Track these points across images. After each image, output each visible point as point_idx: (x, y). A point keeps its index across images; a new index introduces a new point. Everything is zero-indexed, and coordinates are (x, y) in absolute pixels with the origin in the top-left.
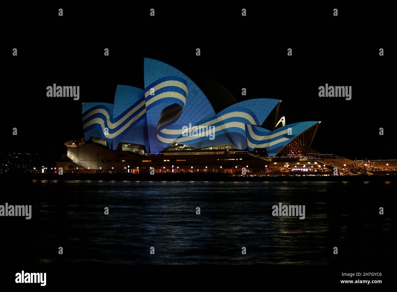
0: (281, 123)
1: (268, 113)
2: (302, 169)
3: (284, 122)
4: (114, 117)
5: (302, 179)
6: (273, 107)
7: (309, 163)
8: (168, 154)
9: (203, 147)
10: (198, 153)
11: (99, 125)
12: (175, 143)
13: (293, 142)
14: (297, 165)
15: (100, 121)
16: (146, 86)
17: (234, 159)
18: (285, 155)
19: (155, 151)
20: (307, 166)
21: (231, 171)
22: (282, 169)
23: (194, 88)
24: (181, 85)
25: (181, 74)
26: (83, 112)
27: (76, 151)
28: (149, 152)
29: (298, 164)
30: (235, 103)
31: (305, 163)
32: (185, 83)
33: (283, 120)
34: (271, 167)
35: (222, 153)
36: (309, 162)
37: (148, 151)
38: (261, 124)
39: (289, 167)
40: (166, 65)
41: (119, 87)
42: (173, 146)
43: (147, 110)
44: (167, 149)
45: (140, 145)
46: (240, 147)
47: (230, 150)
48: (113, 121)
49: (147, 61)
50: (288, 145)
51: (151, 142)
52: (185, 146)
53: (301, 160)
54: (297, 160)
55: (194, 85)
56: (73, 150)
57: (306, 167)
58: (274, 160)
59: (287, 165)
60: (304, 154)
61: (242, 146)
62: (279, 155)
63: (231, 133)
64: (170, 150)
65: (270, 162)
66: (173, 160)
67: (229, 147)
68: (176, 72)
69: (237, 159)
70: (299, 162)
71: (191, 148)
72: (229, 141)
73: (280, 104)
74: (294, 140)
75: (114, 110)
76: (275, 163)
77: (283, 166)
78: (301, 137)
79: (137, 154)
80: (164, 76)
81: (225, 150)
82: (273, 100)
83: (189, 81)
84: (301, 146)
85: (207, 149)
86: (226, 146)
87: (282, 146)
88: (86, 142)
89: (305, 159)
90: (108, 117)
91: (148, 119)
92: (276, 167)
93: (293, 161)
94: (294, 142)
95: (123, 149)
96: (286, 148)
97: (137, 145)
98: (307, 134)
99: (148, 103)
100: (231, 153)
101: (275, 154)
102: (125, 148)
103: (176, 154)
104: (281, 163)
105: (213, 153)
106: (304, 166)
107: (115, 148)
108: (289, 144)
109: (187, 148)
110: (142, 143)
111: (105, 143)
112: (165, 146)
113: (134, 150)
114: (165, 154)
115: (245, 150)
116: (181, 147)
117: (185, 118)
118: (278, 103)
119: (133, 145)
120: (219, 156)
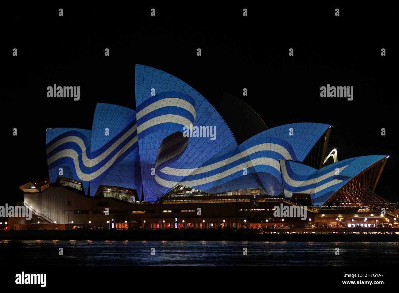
0: (332, 157)
1: (313, 144)
2: (362, 225)
3: (335, 156)
4: (92, 150)
5: (362, 238)
6: (321, 135)
7: (372, 215)
8: (169, 202)
9: (219, 192)
10: (212, 201)
11: (70, 160)
12: (179, 187)
13: (348, 185)
14: (355, 219)
15: (72, 154)
16: (137, 105)
17: (264, 210)
18: (338, 204)
19: (150, 197)
20: (370, 220)
21: (260, 225)
22: (333, 224)
23: (207, 108)
24: (186, 105)
25: (188, 89)
26: (47, 142)
27: (37, 198)
28: (143, 199)
29: (356, 216)
30: (266, 129)
31: (367, 215)
32: (193, 102)
33: (334, 154)
34: (316, 221)
35: (247, 200)
36: (372, 213)
37: (140, 197)
38: (302, 160)
39: (343, 221)
40: (167, 75)
41: (99, 105)
42: (177, 190)
43: (139, 138)
44: (168, 194)
45: (129, 190)
46: (272, 192)
47: (258, 197)
48: (91, 155)
49: (139, 69)
50: (341, 189)
51: (145, 184)
52: (193, 190)
53: (360, 211)
54: (355, 211)
55: (206, 104)
56: (32, 196)
57: (368, 222)
58: (321, 211)
59: (340, 218)
60: (365, 203)
61: (275, 190)
62: (329, 203)
63: (259, 172)
64: (172, 196)
65: (317, 213)
66: (177, 210)
67: (257, 191)
68: (180, 85)
69: (268, 210)
70: (357, 213)
71: (203, 193)
72: (256, 184)
73: (329, 131)
74: (351, 182)
75: (93, 139)
76: (323, 215)
77: (334, 219)
78: (360, 177)
79: (124, 202)
80: (164, 90)
81: (251, 197)
82: (320, 125)
83: (200, 98)
84: (361, 191)
85: (225, 195)
86: (252, 190)
87: (332, 192)
88: (52, 185)
89: (367, 209)
90: (84, 149)
91: (141, 152)
92: (324, 221)
93: (349, 212)
94: (350, 184)
95: (105, 195)
96: (338, 193)
97: (125, 189)
98: (370, 173)
99: (141, 129)
100: (260, 200)
101: (323, 203)
102: (108, 193)
103: (180, 202)
104: (331, 216)
105: (233, 201)
106: (366, 219)
107: (93, 193)
108: (343, 187)
109: (197, 193)
110: (132, 186)
111: (78, 186)
112: (165, 192)
113: (121, 197)
114: (166, 202)
115: (279, 197)
116: (188, 192)
117: (194, 151)
118: (326, 129)
119: (119, 189)
120: (243, 205)
